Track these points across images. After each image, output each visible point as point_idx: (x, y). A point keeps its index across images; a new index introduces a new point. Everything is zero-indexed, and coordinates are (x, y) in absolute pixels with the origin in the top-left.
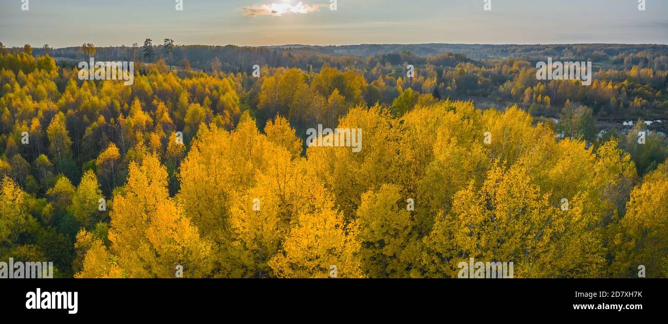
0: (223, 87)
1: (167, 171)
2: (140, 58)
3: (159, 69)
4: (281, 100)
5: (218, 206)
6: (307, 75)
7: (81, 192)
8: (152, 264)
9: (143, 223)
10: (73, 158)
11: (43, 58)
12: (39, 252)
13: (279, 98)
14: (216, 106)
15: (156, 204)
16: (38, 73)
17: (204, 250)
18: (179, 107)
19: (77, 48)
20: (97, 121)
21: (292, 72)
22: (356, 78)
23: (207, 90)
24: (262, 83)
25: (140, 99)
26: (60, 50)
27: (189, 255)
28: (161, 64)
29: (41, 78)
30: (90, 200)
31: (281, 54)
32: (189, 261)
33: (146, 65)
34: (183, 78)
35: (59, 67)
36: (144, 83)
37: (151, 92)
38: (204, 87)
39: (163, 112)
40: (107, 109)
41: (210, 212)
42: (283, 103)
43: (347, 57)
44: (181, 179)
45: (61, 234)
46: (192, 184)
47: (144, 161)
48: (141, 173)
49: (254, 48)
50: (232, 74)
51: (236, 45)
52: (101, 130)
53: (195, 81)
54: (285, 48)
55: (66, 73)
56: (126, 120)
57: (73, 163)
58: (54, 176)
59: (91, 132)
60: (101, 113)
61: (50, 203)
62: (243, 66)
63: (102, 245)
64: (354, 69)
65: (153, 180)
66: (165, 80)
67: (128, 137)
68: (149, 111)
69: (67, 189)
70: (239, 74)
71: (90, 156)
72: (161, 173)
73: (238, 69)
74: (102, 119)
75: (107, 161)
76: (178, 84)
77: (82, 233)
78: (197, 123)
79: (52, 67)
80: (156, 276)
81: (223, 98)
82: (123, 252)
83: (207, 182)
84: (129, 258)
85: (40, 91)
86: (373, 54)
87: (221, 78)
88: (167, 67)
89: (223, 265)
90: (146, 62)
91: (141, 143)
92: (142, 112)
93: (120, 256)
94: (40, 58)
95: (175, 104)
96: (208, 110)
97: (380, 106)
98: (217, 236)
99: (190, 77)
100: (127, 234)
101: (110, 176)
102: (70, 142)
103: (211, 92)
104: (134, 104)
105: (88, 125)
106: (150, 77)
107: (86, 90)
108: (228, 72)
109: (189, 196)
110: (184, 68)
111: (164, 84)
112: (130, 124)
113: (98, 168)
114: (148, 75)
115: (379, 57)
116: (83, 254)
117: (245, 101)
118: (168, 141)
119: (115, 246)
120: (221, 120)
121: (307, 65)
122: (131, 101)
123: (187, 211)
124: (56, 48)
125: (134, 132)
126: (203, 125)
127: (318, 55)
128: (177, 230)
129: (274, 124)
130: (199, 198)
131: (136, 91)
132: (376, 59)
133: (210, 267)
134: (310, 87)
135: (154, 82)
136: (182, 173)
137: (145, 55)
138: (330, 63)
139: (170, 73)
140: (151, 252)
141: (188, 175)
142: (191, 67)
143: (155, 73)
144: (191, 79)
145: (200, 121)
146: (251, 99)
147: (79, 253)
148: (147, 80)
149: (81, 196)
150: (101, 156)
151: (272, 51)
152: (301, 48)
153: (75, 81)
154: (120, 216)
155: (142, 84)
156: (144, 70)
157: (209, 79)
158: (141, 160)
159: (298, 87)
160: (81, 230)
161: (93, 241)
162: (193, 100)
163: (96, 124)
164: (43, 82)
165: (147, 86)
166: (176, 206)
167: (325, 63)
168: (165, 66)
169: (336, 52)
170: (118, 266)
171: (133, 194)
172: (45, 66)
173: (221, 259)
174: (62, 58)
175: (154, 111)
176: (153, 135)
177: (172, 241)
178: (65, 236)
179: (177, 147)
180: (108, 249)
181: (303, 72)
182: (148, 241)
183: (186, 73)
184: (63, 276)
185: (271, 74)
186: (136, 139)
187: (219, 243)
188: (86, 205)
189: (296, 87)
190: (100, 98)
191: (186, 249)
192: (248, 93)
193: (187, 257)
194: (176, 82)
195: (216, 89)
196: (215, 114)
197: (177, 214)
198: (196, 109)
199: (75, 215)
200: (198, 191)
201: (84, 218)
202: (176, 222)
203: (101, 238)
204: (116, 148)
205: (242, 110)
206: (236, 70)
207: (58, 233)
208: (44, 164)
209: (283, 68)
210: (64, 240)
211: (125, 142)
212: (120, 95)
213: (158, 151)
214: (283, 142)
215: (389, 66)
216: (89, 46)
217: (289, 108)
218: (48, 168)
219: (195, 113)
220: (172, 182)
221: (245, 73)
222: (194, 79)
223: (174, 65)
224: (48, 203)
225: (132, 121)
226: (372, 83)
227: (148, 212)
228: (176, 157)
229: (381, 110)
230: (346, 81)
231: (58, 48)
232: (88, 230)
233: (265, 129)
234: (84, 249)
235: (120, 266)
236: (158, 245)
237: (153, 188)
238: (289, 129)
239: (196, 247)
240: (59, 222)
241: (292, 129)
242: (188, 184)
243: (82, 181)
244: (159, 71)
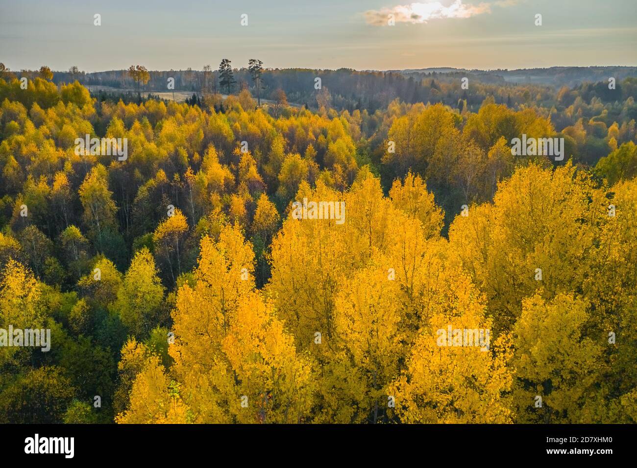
0: (333, 131)
1: (254, 251)
2: (214, 88)
3: (242, 103)
4: (417, 152)
5: (322, 300)
6: (458, 116)
7: (131, 281)
8: (230, 396)
9: (219, 328)
10: (120, 231)
11: (71, 86)
12: (62, 378)
13: (413, 148)
14: (323, 157)
15: (237, 299)
16: (63, 108)
17: (302, 372)
18: (271, 158)
19: (121, 73)
20: (155, 177)
21: (435, 111)
22: (538, 121)
23: (311, 135)
24: (389, 126)
25: (217, 147)
26: (95, 74)
27: (281, 381)
28: (246, 96)
29: (68, 116)
30: (144, 293)
31: (421, 83)
32: (281, 391)
33: (225, 97)
34: (277, 118)
35: (95, 99)
36: (221, 124)
37: (231, 138)
38: (306, 130)
39: (248, 166)
40: (169, 161)
41: (311, 308)
42: (420, 156)
43: (525, 89)
44: (272, 262)
45: (99, 348)
46: (287, 270)
47: (222, 235)
48: (218, 253)
49: (380, 73)
50: (346, 112)
51: (353, 69)
52: (161, 191)
53: (294, 121)
54: (427, 73)
55: (106, 109)
56: (197, 177)
57: (120, 238)
58: (90, 258)
59: (146, 193)
60: (160, 166)
61: (83, 299)
62: (362, 100)
63: (159, 364)
64: (535, 106)
65: (233, 263)
66: (252, 120)
67: (199, 201)
68: (229, 164)
69: (109, 278)
70: (357, 112)
71: (145, 228)
72: (245, 252)
73: (355, 105)
74: (162, 174)
75: (169, 234)
76: (269, 126)
77: (131, 344)
78: (296, 182)
79: (84, 99)
80: (234, 420)
81: (333, 147)
82: (189, 377)
83: (309, 263)
84: (197, 387)
85: (68, 133)
86: (571, 82)
87: (331, 118)
88: (253, 101)
89: (327, 400)
90: (224, 93)
91: (218, 210)
92: (219, 166)
93: (184, 383)
94: (65, 87)
95: (267, 154)
96: (312, 163)
97: (574, 165)
98: (319, 351)
99: (287, 115)
100: (196, 346)
101: (174, 256)
102: (115, 208)
103: (317, 137)
104: (207, 153)
105: (142, 183)
106: (230, 115)
107: (137, 134)
108: (341, 109)
109: (282, 288)
110: (278, 103)
111: (250, 125)
112: (203, 182)
113: (157, 245)
114: (227, 112)
115: (581, 88)
116: (130, 379)
117: (365, 152)
118: (256, 206)
119: (178, 366)
120: (330, 178)
121: (460, 100)
122: (203, 149)
123: (280, 310)
124: (90, 73)
125: (209, 193)
126: (304, 185)
127: (478, 85)
128: (266, 340)
129: (403, 185)
130: (296, 290)
131: (210, 135)
132: (576, 92)
133: (310, 402)
134: (461, 132)
135: (235, 122)
136: (273, 253)
137: (222, 83)
138: (496, 98)
139: (259, 110)
140: (230, 374)
141: (282, 256)
142: (288, 100)
143: (237, 110)
144: (288, 119)
145: (300, 179)
146: (372, 149)
147: (124, 378)
148: (226, 120)
149: (131, 287)
150: (160, 228)
151: (407, 78)
152: (452, 74)
153: (121, 120)
154: (186, 317)
155: (219, 126)
156: (221, 106)
157: (313, 119)
158: (218, 234)
159: (443, 133)
160: (129, 341)
161: (146, 357)
162: (290, 149)
163: (153, 182)
164: (72, 121)
165: (226, 129)
166: (265, 302)
167: (488, 97)
168: (251, 99)
169: (507, 79)
170: (181, 400)
171: (205, 283)
172: (73, 98)
173: (323, 388)
174: (99, 88)
175: (236, 165)
176: (235, 198)
177: (257, 358)
178: (105, 350)
179: (268, 216)
180: (167, 371)
181: (452, 111)
182: (225, 358)
183: (280, 109)
184: (99, 418)
185: (404, 113)
186: (210, 204)
187: (321, 362)
188: (138, 300)
189: (440, 133)
190: (159, 144)
191: (278, 371)
192: (369, 140)
193: (278, 386)
194: (266, 122)
195: (323, 134)
196: (321, 168)
197: (266, 314)
198: (294, 162)
199: (120, 317)
200: (295, 280)
201: (134, 322)
202: (264, 327)
203: (158, 352)
204: (182, 217)
205: (360, 164)
206: (352, 106)
207: (94, 346)
208: (74, 241)
209: (421, 104)
210: (103, 357)
211: (196, 207)
212: (187, 141)
213: (241, 221)
214: (415, 211)
215: (596, 104)
216: (139, 69)
217: (427, 164)
218: (80, 246)
219: (294, 167)
220: (259, 266)
221: (365, 110)
222: (292, 119)
223: (263, 98)
224: (80, 299)
225: (204, 177)
226: (563, 131)
227: (226, 311)
228: (267, 230)
229: (575, 173)
230: (519, 126)
231: (93, 72)
232: (139, 339)
233: (391, 192)
234: (132, 372)
235: (184, 400)
236: (238, 365)
237: (233, 275)
238: (425, 193)
239: (291, 369)
240: (95, 329)
241: (429, 193)
242: (282, 270)
243: (133, 265)
244: (242, 106)
